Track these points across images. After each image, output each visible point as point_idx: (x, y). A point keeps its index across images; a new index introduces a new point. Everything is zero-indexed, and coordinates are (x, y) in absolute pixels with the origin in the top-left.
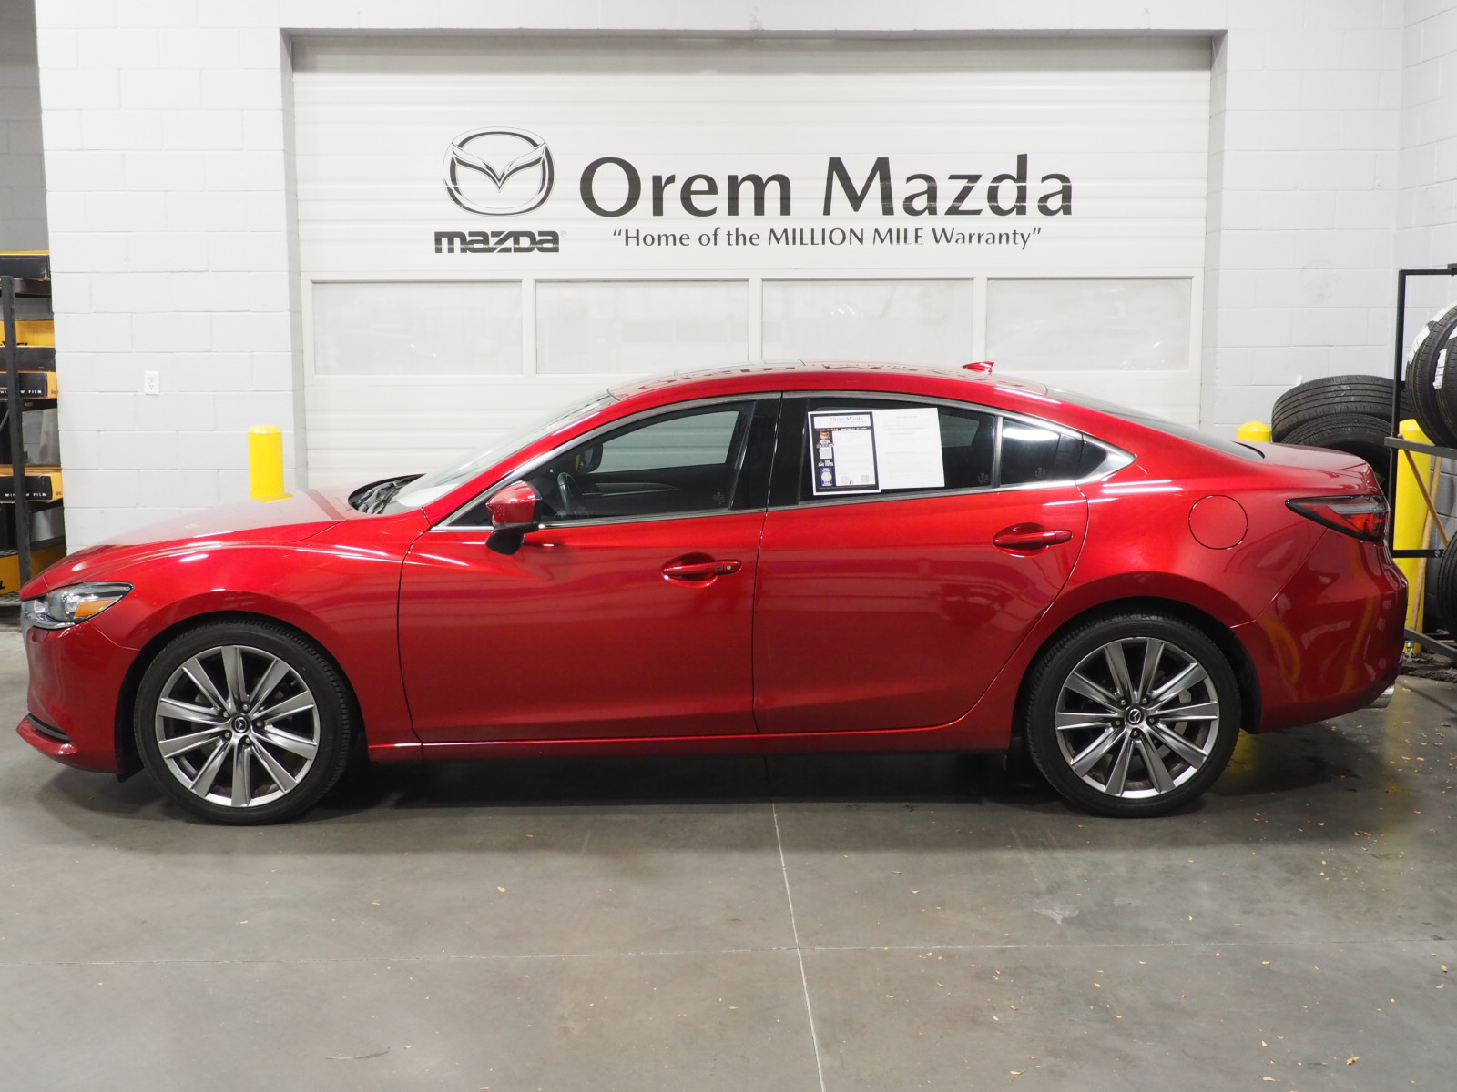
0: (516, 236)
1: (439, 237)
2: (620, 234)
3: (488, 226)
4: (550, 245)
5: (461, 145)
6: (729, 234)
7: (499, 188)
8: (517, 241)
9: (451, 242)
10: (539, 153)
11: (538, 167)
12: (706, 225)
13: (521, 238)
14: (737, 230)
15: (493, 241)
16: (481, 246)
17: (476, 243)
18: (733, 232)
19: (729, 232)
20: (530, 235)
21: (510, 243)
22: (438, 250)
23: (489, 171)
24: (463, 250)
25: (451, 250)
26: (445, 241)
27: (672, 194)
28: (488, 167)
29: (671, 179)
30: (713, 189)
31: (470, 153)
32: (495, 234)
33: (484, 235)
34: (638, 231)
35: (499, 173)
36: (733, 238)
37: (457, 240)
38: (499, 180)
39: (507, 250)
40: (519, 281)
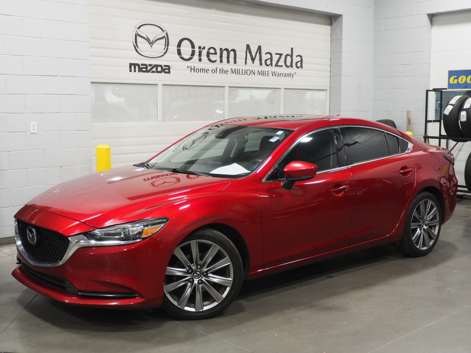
0: (157, 66)
1: (131, 65)
2: (189, 68)
3: (148, 62)
4: (167, 71)
5: (139, 28)
6: (220, 70)
7: (151, 46)
8: (157, 69)
9: (135, 68)
10: (164, 34)
11: (164, 40)
12: (212, 66)
13: (158, 67)
14: (222, 68)
15: (149, 68)
16: (145, 70)
17: (143, 68)
18: (221, 69)
19: (220, 69)
20: (161, 66)
21: (154, 69)
22: (131, 71)
23: (148, 39)
24: (139, 71)
25: (135, 71)
26: (133, 67)
27: (204, 52)
28: (148, 38)
29: (204, 48)
30: (216, 53)
32: (150, 65)
33: (146, 65)
34: (194, 67)
35: (151, 41)
36: (221, 71)
37: (137, 67)
38: (151, 44)
39: (153, 72)
40: (157, 85)
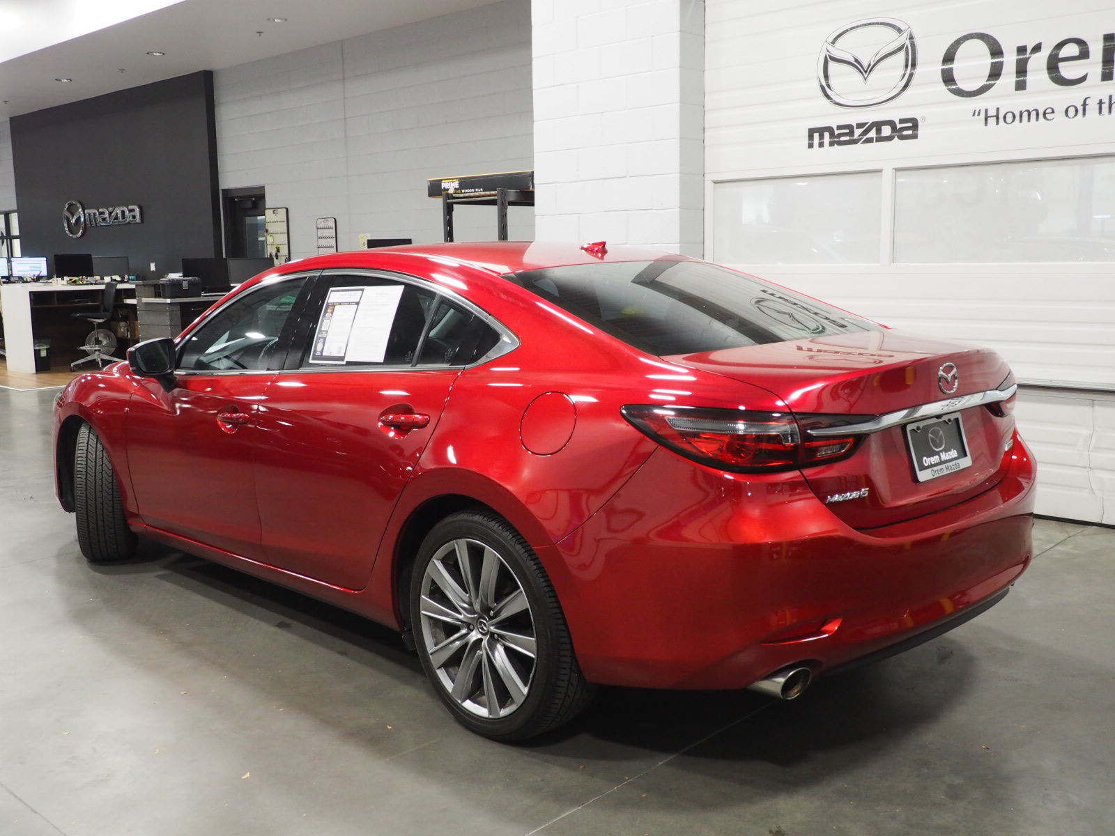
0: (878, 125)
1: (811, 132)
2: (979, 114)
3: (853, 118)
4: (910, 132)
5: (833, 43)
6: (1101, 103)
7: (865, 79)
8: (879, 131)
9: (822, 137)
10: (903, 39)
11: (902, 54)
12: (1073, 95)
13: (883, 128)
14: (1111, 97)
15: (858, 132)
16: (847, 138)
17: (842, 136)
18: (1106, 100)
19: (1101, 100)
20: (891, 123)
21: (872, 134)
22: (811, 146)
23: (856, 64)
24: (831, 144)
25: (821, 145)
26: (816, 136)
27: (1038, 63)
28: (856, 60)
29: (1037, 48)
30: (1084, 54)
31: (843, 50)
32: (860, 126)
33: (850, 127)
34: (998, 109)
35: (865, 65)
36: (1105, 107)
37: (827, 135)
38: (866, 72)
39: (870, 140)
40: (880, 171)
